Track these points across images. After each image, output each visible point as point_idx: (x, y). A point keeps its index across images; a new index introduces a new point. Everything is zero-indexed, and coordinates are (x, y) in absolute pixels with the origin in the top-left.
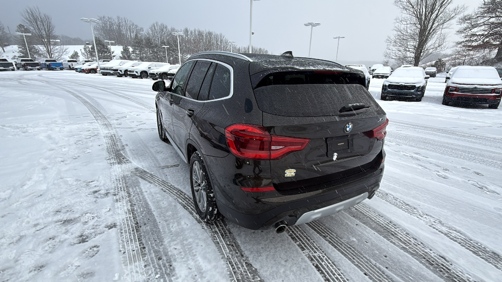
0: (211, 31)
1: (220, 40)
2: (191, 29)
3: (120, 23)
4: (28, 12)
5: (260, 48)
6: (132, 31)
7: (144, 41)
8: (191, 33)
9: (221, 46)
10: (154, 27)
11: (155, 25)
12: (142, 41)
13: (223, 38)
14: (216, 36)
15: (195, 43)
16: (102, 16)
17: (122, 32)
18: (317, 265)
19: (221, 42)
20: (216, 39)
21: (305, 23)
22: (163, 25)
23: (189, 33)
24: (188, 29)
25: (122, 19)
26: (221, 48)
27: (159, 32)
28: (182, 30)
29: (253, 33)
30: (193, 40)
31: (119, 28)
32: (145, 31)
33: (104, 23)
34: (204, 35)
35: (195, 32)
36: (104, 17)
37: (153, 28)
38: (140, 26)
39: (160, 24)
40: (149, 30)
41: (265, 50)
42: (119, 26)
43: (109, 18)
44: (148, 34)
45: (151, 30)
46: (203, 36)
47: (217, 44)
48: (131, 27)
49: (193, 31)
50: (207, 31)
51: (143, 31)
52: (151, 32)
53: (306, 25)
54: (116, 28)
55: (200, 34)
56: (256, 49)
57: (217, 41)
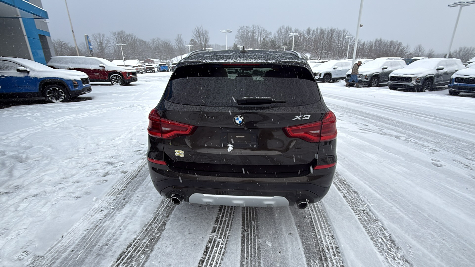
0: (333, 28)
1: (342, 36)
2: (313, 29)
3: (254, 30)
4: (196, 30)
5: (392, 41)
6: (262, 35)
7: (270, 44)
8: (313, 31)
9: (343, 42)
10: (281, 30)
11: (282, 28)
12: (268, 43)
13: (346, 34)
14: (339, 33)
15: (315, 41)
16: (242, 26)
17: (255, 38)
18: (209, 247)
19: (343, 39)
20: (339, 35)
21: (449, 4)
22: (289, 28)
23: (311, 32)
24: (311, 29)
25: (256, 27)
26: (343, 44)
27: (284, 35)
28: (305, 30)
29: (361, 26)
30: (314, 39)
31: (253, 35)
32: (272, 35)
33: (243, 32)
34: (326, 32)
35: (317, 30)
36: (243, 27)
37: (279, 32)
38: (269, 31)
39: (285, 27)
40: (276, 33)
41: (399, 42)
42: (253, 33)
43: (247, 27)
44: (274, 37)
45: (278, 33)
46: (325, 34)
47: (339, 40)
48: (262, 32)
49: (315, 30)
50: (330, 28)
51: (271, 35)
52: (277, 35)
53: (451, 6)
54: (251, 35)
55: (322, 32)
56: (386, 41)
57: (339, 38)
